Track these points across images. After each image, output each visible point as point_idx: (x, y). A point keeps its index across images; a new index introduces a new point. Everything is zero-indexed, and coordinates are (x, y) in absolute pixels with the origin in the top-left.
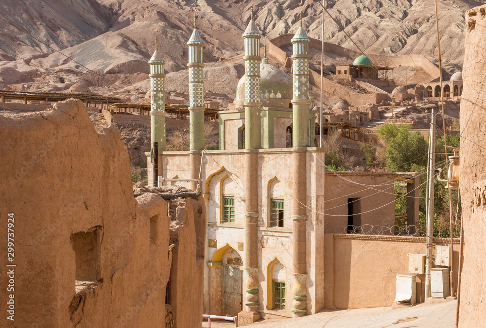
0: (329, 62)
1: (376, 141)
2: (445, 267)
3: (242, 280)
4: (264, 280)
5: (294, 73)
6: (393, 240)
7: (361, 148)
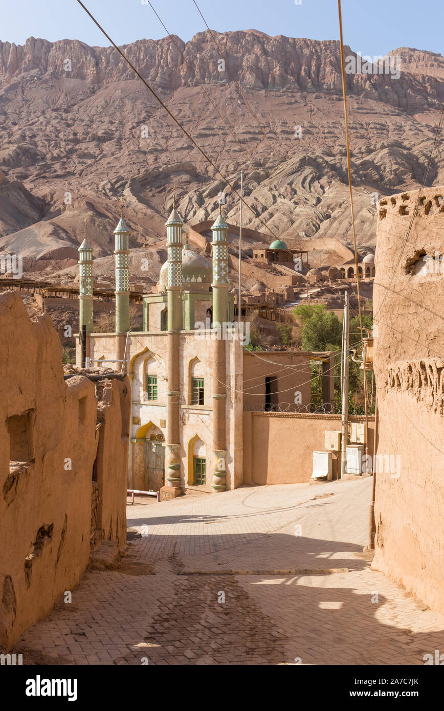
0: (246, 247)
1: (291, 321)
2: (360, 444)
3: (164, 456)
4: (185, 456)
5: (214, 259)
6: (310, 418)
7: (278, 327)
